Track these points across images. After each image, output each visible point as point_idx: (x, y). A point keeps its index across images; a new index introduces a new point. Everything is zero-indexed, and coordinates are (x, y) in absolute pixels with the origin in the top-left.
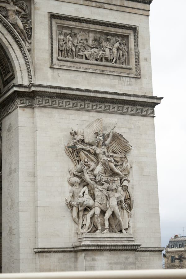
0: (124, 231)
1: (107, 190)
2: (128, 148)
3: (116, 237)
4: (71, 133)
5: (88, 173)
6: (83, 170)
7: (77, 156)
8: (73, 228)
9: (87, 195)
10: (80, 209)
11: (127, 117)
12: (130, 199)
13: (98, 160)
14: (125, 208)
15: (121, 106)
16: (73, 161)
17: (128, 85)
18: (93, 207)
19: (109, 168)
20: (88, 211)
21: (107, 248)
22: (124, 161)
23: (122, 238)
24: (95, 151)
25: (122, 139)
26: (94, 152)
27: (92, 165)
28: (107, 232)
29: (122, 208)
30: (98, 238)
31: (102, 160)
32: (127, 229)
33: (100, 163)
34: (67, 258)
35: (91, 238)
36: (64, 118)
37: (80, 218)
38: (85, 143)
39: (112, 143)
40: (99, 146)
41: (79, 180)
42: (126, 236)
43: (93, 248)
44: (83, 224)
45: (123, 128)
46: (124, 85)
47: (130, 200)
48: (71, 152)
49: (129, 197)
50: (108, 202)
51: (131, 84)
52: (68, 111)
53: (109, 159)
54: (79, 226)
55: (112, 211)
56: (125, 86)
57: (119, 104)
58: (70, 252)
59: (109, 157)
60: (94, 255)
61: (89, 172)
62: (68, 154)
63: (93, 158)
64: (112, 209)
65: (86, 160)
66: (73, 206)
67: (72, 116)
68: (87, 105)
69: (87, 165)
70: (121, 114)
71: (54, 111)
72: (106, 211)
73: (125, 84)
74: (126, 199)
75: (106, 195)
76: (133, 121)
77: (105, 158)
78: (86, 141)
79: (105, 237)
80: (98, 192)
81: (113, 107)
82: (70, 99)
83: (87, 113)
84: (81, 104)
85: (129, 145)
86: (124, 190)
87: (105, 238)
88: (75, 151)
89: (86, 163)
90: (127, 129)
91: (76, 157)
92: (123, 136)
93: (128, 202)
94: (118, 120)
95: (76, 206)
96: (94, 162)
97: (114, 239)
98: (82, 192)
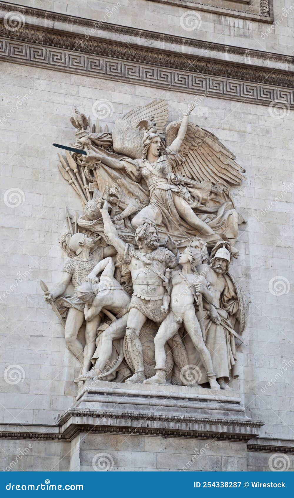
0: (213, 383)
1: (167, 266)
2: (235, 173)
3: (188, 396)
4: (73, 122)
5: (116, 222)
6: (101, 210)
7: (88, 181)
8: (66, 369)
9: (107, 279)
10: (88, 313)
11: (236, 106)
12: (235, 299)
13: (148, 196)
14: (219, 318)
15: (219, 79)
16: (79, 196)
17: (240, 36)
18: (124, 311)
19: (175, 211)
20: (110, 320)
21: (156, 425)
22: (223, 204)
23: (205, 400)
24: (139, 169)
25: (217, 148)
26: (136, 173)
27: (130, 205)
28: (158, 382)
29: (210, 318)
30: (129, 395)
31: (157, 192)
32: (226, 379)
33: (153, 200)
34: (39, 457)
35: (109, 394)
36: (62, 91)
37: (87, 341)
38: (114, 151)
39: (189, 155)
40: (151, 157)
41: (89, 240)
42: (217, 398)
43: (109, 422)
44: (94, 357)
45: (224, 129)
46: (230, 35)
47: (236, 303)
48: (76, 170)
49: (233, 294)
50: (166, 299)
51: (247, 34)
52: (75, 78)
53: (175, 188)
54: (82, 362)
55: (178, 322)
56: (232, 37)
57: (215, 75)
58: (49, 437)
59: (176, 185)
60: (113, 445)
61: (120, 220)
62: (67, 177)
63: (135, 188)
64: (177, 317)
65: (113, 190)
66: (69, 308)
67: (86, 90)
68: (126, 69)
69: (116, 204)
70: (218, 96)
71: (37, 72)
72: (160, 323)
73: (232, 31)
74: (226, 299)
75: (160, 277)
76: (251, 117)
77: (165, 186)
78: (117, 145)
79: (154, 393)
80: (140, 268)
81: (198, 79)
82: (82, 51)
83: (127, 87)
84: (112, 64)
85: (237, 165)
86: (218, 270)
87: (152, 397)
88: (86, 169)
89: (112, 198)
90: (236, 133)
91: (88, 184)
92: (218, 139)
93: (232, 307)
94: (210, 111)
95: (76, 307)
96: (137, 198)
97: (180, 403)
98: (97, 269)
